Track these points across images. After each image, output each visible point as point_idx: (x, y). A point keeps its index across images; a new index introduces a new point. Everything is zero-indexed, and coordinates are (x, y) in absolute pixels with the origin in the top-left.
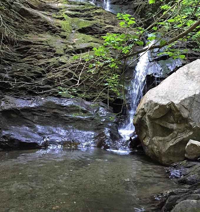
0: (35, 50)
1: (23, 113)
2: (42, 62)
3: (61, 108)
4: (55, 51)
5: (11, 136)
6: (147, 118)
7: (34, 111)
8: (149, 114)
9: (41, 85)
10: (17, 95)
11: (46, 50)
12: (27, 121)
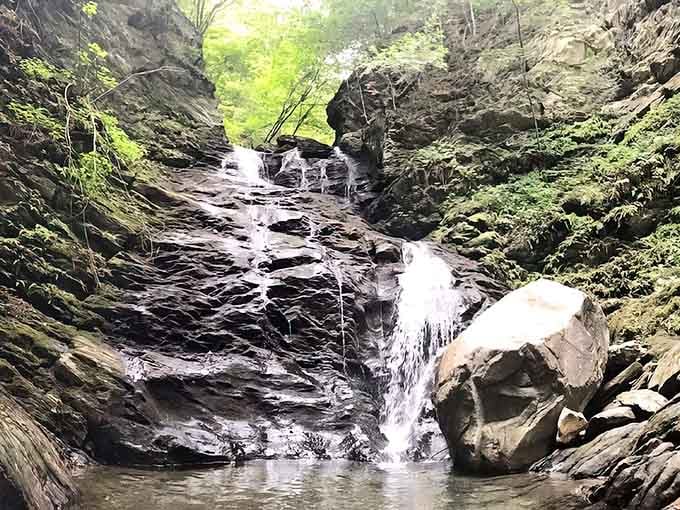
0: (189, 260)
1: (189, 389)
2: (209, 283)
3: (261, 380)
4: (231, 263)
5: (175, 440)
6: (472, 384)
7: (209, 385)
8: (478, 375)
9: (211, 330)
10: (167, 351)
11: (211, 259)
12: (198, 407)
